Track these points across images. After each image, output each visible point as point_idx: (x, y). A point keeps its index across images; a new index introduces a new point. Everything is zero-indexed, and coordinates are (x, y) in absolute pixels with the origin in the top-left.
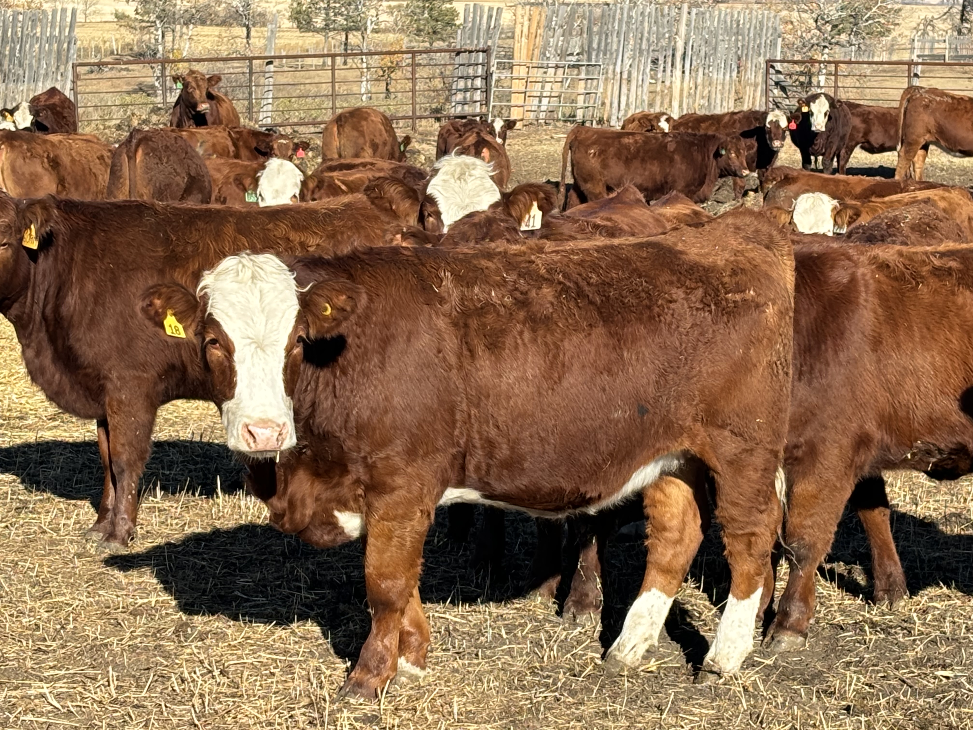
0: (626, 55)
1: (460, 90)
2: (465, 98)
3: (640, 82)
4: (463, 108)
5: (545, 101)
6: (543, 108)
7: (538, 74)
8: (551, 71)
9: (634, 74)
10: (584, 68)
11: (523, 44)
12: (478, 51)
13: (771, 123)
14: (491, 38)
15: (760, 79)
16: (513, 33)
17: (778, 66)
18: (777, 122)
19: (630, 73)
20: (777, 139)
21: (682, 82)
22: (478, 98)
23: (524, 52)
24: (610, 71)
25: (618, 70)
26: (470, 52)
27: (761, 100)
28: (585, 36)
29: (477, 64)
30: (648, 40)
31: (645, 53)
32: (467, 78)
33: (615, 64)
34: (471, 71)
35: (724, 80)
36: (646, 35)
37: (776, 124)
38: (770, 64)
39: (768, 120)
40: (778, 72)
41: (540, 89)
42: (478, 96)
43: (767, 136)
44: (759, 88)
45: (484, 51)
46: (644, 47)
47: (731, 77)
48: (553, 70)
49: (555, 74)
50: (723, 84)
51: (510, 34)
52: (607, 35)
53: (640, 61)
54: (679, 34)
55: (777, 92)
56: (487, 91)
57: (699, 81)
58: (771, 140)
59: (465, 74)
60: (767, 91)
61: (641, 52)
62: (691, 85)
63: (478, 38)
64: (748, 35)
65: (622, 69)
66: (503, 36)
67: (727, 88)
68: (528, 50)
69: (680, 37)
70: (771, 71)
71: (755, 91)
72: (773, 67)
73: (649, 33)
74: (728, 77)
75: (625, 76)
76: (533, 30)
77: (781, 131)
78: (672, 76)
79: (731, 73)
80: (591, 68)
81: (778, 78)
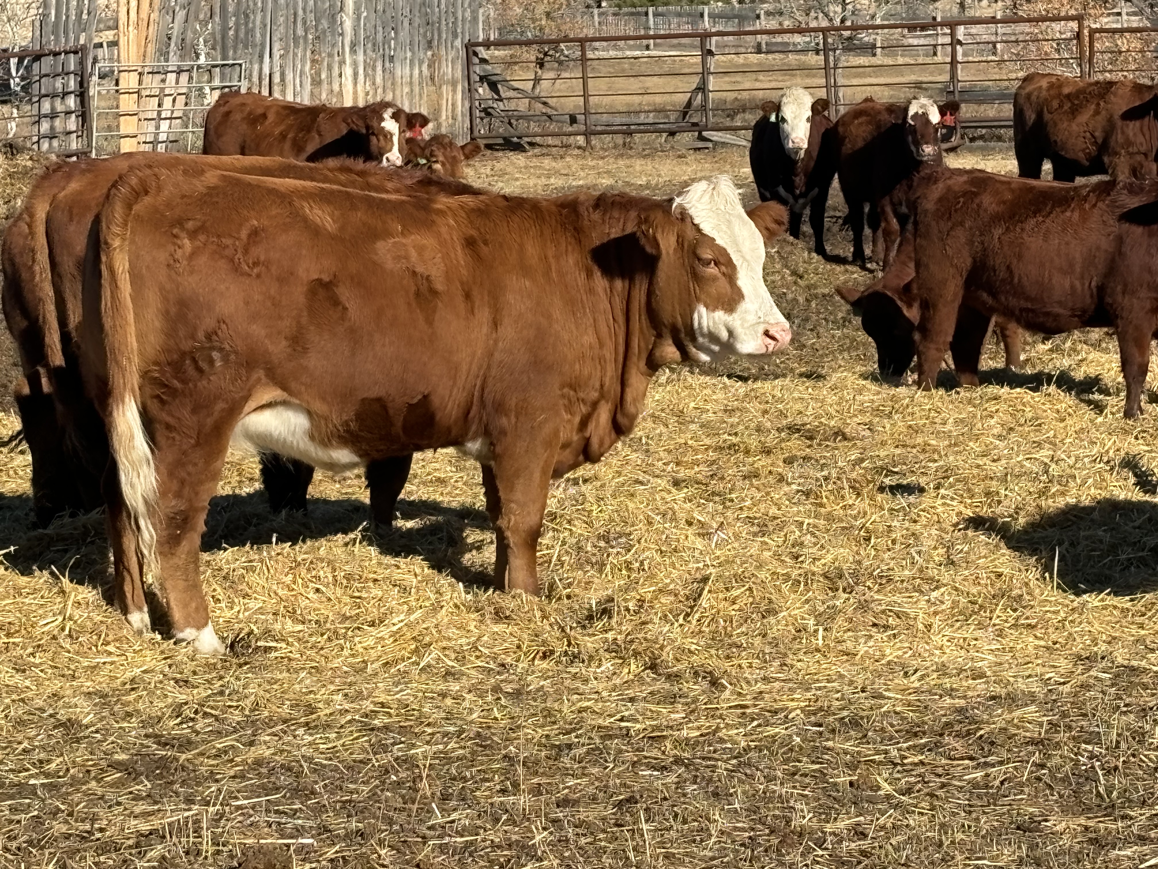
0: (276, 46)
1: (46, 116)
2: (52, 128)
3: (298, 88)
4: (50, 144)
5: (164, 126)
6: (163, 137)
7: (152, 83)
8: (171, 77)
9: (289, 76)
10: (218, 70)
11: (131, 37)
12: (66, 53)
13: (916, 115)
14: (84, 30)
15: (459, 74)
16: (117, 21)
17: (483, 53)
18: (925, 115)
19: (283, 75)
20: (927, 143)
21: (355, 84)
22: (74, 128)
23: (133, 49)
24: (255, 74)
25: (266, 70)
26: (56, 54)
27: (463, 105)
28: (217, 19)
29: (67, 74)
30: (304, 23)
31: (301, 41)
32: (53, 96)
33: (261, 62)
34: (59, 84)
35: (411, 76)
36: (300, 12)
37: (924, 117)
38: (470, 48)
39: (911, 112)
40: (483, 61)
41: (156, 107)
42: (72, 124)
43: (910, 138)
44: (459, 88)
45: (76, 52)
46: (300, 32)
47: (421, 72)
48: (174, 75)
49: (177, 82)
50: (411, 83)
51: (111, 23)
52: (247, 16)
53: (295, 55)
54: (346, 9)
55: (483, 91)
56: (84, 116)
57: (379, 80)
58: (918, 144)
59: (51, 91)
60: (470, 90)
61: (296, 39)
62: (368, 88)
63: (66, 33)
64: (438, 6)
65: (271, 68)
66: (102, 26)
67: (417, 89)
68: (139, 45)
69: (347, 15)
70: (476, 60)
71: (454, 91)
72: (476, 54)
73: (304, 10)
74: (416, 72)
75: (277, 79)
76: (144, 15)
77: (932, 131)
78: (340, 75)
79: (420, 67)
80: (228, 70)
81: (484, 70)
